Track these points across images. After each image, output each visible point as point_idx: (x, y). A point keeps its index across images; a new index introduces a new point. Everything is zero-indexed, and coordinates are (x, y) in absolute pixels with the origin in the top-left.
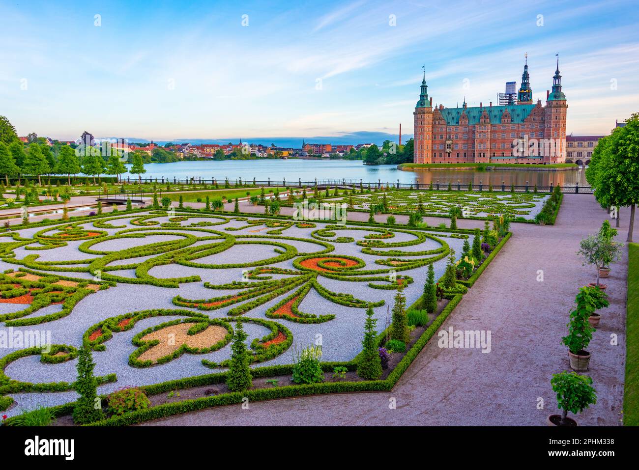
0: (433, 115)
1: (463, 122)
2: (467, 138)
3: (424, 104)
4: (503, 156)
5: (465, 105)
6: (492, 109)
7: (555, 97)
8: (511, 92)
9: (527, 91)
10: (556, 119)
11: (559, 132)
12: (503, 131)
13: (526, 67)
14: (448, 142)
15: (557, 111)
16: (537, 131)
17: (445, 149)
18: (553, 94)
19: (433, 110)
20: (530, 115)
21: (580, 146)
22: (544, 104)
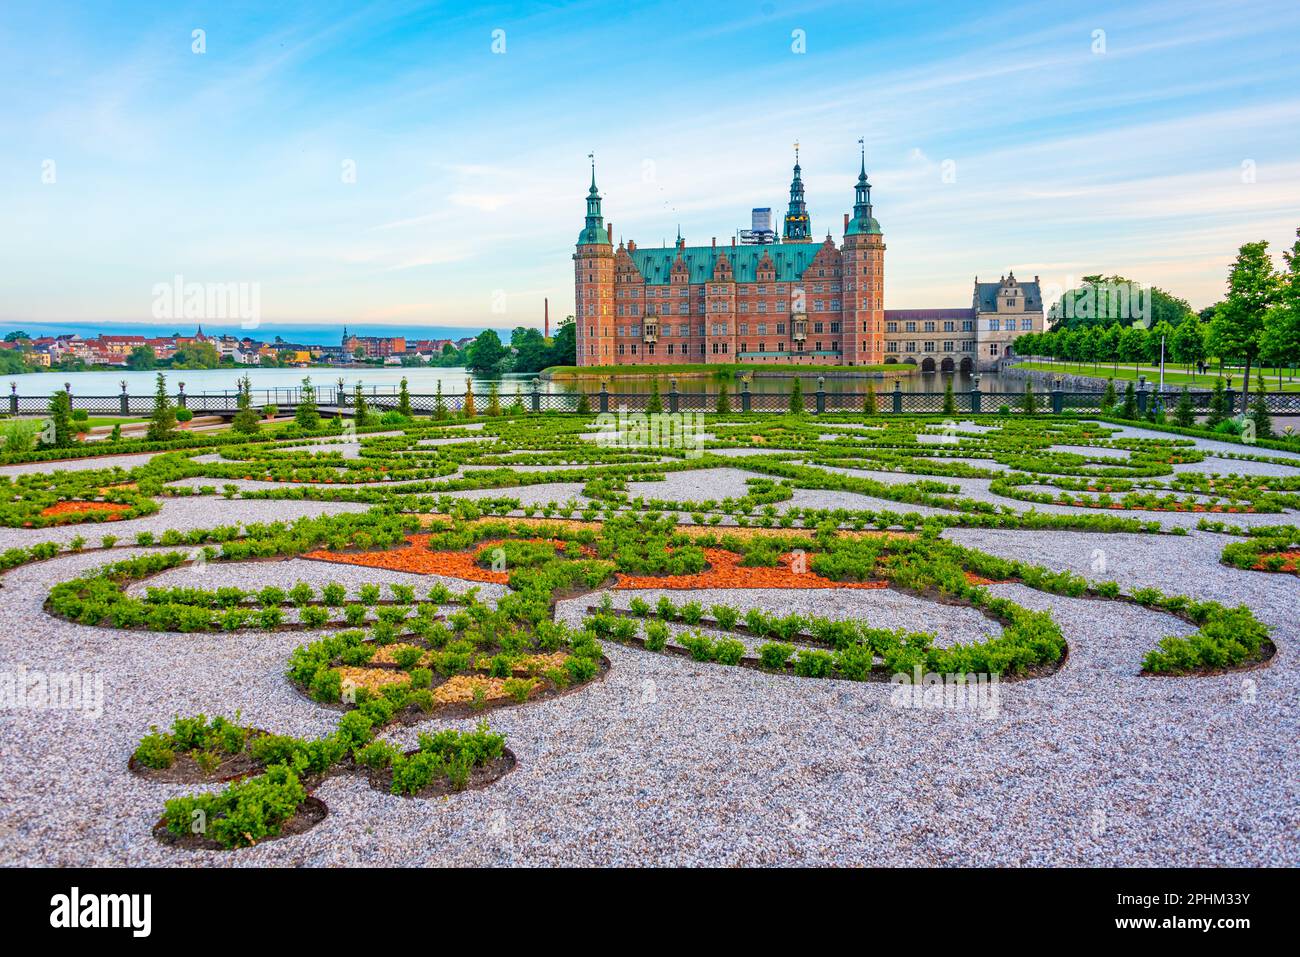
0: (615, 261)
1: (679, 277)
2: (688, 312)
3: (595, 237)
4: (762, 350)
5: (680, 243)
6: (737, 252)
7: (861, 227)
8: (763, 229)
9: (801, 218)
10: (865, 272)
11: (871, 301)
12: (762, 299)
13: (797, 169)
14: (649, 321)
15: (865, 257)
16: (828, 298)
17: (642, 336)
18: (857, 221)
19: (614, 252)
20: (814, 265)
21: (912, 328)
22: (839, 242)
